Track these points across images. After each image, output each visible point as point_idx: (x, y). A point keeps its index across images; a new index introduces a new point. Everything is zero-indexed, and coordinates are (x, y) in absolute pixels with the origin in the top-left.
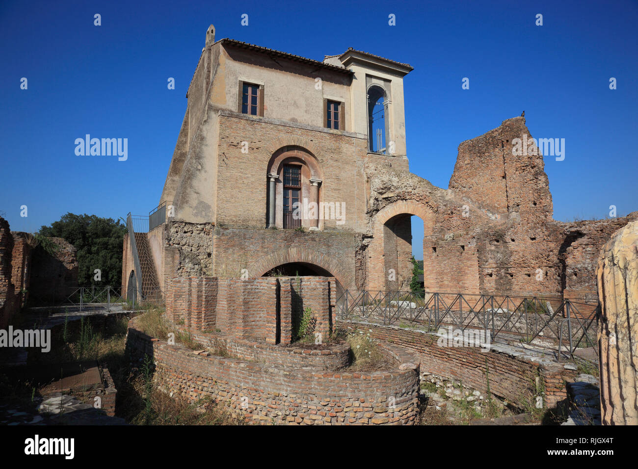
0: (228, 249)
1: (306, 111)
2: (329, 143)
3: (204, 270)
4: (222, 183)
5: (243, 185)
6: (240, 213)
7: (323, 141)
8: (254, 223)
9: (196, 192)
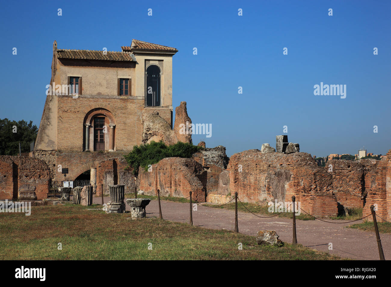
0: (62, 162)
1: (107, 88)
2: (119, 104)
3: (52, 172)
4: (60, 131)
5: (71, 131)
6: (69, 145)
7: (116, 104)
8: (77, 149)
9: (47, 136)
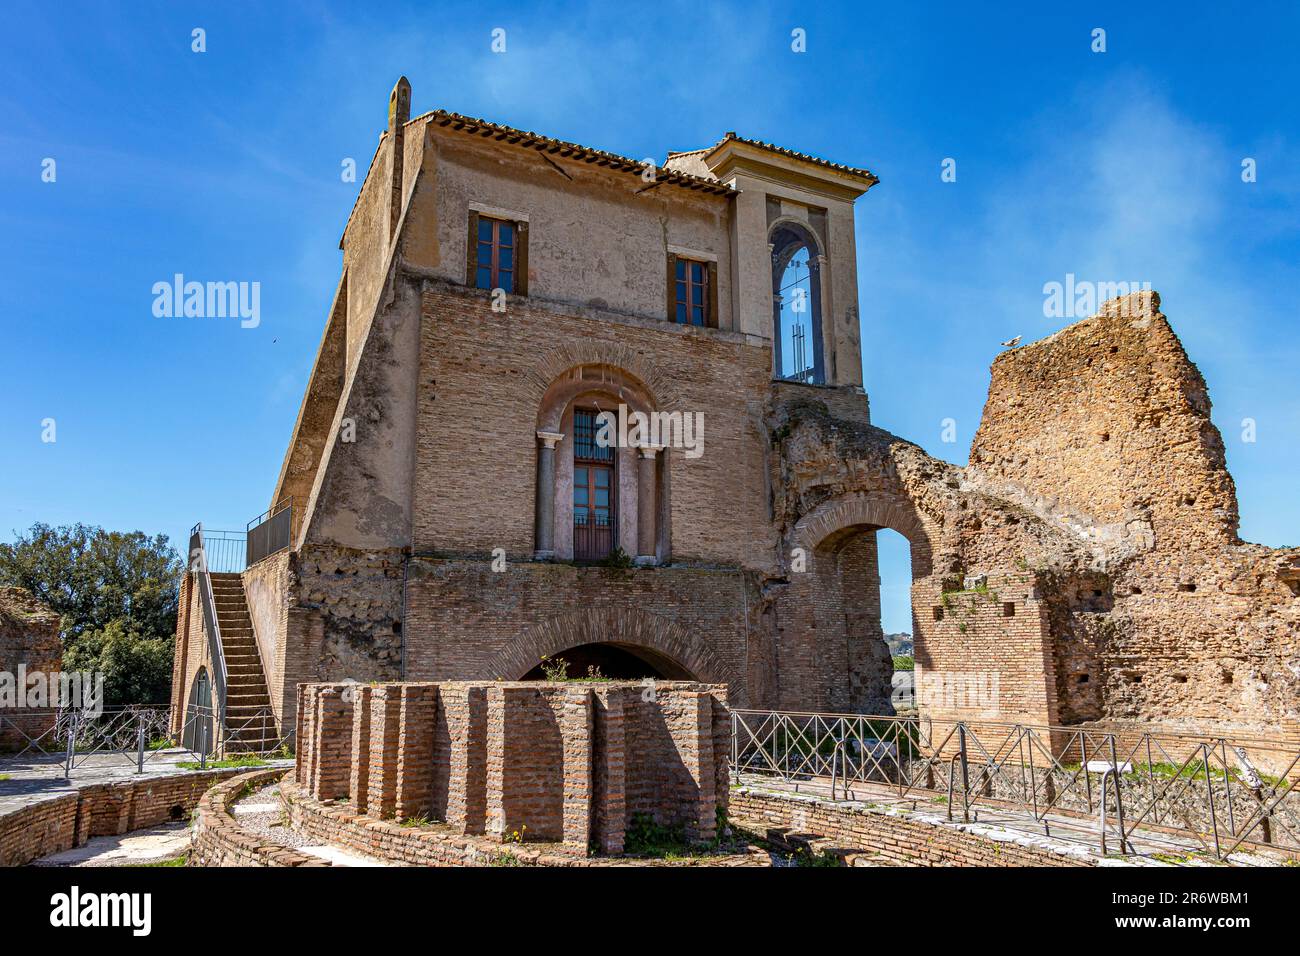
0: (442, 610)
1: (626, 284)
2: (681, 358)
5: (480, 458)
6: (471, 523)
7: (668, 354)
9: (365, 475)
